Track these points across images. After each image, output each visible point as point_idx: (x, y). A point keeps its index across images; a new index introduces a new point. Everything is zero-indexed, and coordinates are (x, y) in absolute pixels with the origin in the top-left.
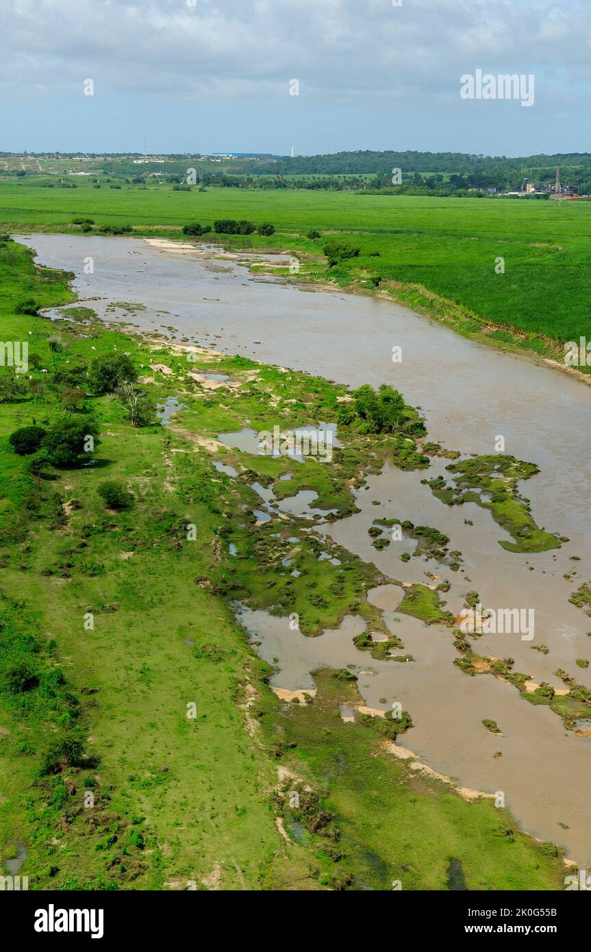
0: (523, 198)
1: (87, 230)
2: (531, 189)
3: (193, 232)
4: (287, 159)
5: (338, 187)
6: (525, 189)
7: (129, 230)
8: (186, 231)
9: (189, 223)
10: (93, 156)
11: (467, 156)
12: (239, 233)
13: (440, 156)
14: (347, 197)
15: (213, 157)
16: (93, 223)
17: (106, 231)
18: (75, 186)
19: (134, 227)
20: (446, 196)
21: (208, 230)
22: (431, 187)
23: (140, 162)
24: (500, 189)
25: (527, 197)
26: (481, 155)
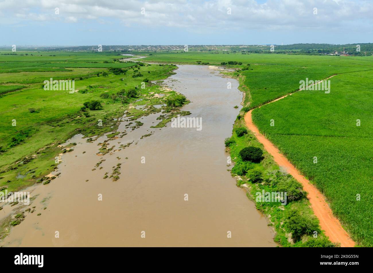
0: (332, 55)
1: (199, 64)
2: (336, 53)
3: (223, 64)
4: (279, 46)
5: (284, 53)
6: (335, 53)
7: (209, 64)
8: (221, 64)
9: (222, 62)
10: (230, 46)
11: (329, 45)
12: (234, 64)
13: (321, 45)
14: (286, 56)
15: (260, 46)
16: (201, 62)
17: (203, 64)
18: (218, 53)
19: (210, 63)
20: (311, 55)
21: (227, 64)
22: (309, 53)
23: (241, 47)
24: (328, 53)
25: (334, 55)
26: (333, 44)
